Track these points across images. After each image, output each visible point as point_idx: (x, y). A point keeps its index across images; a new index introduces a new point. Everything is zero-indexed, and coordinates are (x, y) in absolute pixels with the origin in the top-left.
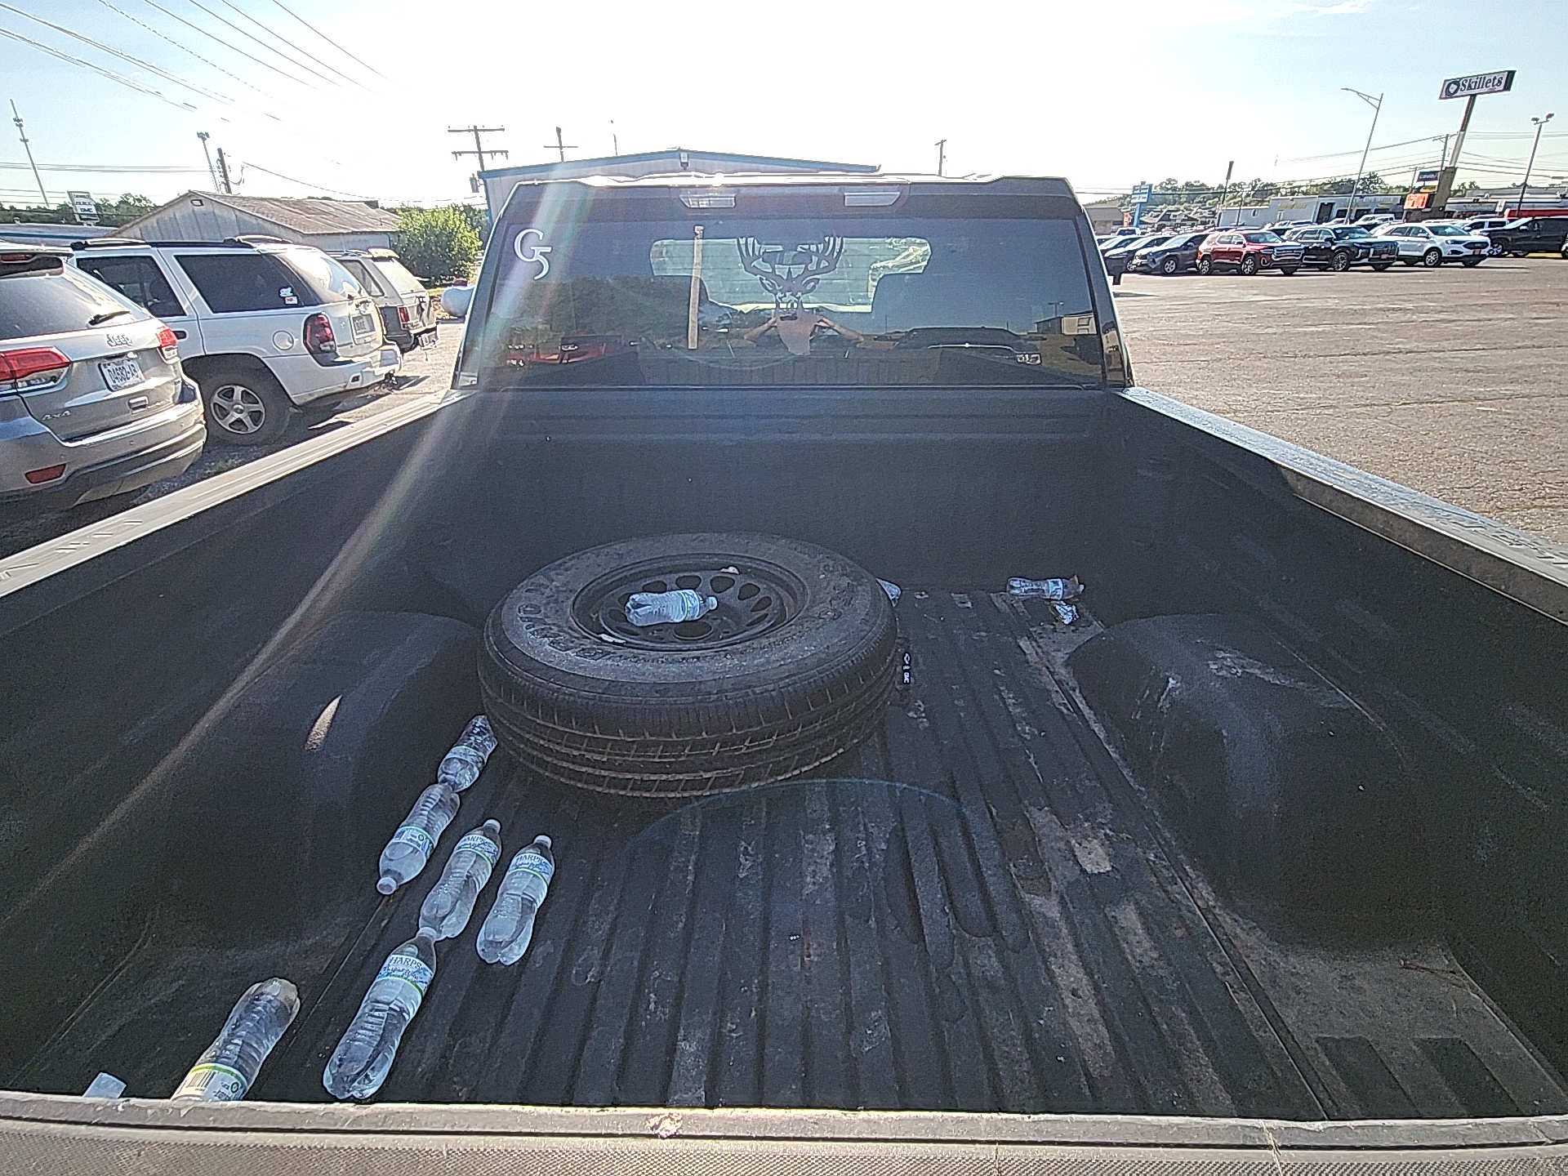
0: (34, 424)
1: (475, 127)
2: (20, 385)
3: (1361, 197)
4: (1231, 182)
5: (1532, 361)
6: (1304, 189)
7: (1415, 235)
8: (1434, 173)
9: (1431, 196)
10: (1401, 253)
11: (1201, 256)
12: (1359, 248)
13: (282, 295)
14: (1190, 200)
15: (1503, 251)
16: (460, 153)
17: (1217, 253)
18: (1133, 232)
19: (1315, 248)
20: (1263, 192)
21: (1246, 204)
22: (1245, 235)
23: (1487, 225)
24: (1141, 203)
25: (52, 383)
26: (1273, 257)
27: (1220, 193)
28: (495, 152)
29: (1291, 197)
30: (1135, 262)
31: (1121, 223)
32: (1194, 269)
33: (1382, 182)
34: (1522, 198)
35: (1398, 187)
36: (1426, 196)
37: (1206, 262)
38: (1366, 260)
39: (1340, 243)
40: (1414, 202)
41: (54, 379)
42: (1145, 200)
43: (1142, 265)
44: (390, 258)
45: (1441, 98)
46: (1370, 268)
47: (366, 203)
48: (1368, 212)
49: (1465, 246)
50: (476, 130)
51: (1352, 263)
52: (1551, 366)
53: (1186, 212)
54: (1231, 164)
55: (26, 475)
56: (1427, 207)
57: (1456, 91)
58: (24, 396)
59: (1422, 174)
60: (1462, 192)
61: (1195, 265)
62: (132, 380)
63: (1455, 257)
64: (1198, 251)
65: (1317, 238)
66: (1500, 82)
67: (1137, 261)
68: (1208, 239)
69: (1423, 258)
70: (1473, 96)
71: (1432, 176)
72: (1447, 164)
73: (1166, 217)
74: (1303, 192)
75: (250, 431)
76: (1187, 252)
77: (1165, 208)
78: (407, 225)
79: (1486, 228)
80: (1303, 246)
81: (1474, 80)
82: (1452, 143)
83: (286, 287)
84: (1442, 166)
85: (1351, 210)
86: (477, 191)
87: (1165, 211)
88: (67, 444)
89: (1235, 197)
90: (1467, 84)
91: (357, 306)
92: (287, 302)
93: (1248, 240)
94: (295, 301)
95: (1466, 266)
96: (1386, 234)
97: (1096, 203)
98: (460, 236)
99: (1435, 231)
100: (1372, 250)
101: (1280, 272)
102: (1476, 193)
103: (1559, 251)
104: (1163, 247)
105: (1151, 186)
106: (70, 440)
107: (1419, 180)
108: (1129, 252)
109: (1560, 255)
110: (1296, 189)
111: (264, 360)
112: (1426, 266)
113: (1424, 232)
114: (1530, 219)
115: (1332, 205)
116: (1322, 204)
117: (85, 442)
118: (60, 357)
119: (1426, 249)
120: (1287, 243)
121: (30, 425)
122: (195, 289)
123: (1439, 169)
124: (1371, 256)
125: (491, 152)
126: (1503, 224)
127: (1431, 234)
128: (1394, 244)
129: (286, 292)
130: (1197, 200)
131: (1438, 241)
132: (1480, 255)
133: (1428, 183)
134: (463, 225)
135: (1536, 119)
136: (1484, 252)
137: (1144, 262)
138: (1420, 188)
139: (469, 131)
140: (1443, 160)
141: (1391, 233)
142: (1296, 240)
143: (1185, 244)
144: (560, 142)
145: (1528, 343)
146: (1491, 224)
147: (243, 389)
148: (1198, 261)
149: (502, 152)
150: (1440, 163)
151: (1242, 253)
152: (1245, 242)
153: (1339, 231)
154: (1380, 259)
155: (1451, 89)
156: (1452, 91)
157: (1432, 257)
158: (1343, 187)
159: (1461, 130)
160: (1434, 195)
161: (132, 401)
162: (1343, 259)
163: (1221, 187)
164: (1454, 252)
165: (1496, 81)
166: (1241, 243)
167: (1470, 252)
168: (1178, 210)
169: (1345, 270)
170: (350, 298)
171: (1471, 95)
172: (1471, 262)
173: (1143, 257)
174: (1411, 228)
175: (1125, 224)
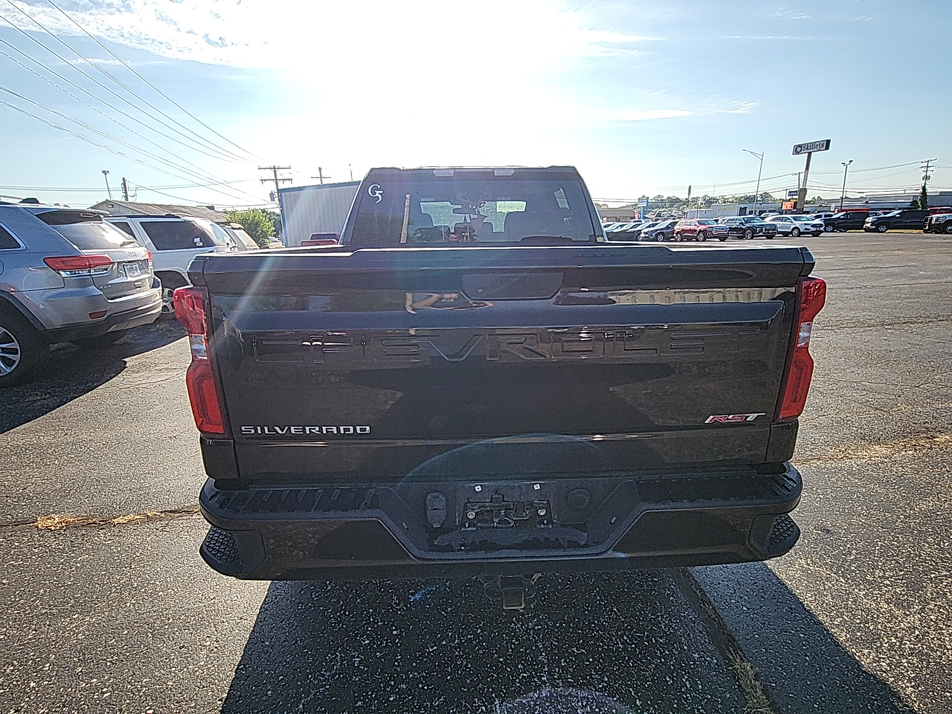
0: (94, 290)
1: (274, 166)
2: (92, 271)
3: (761, 204)
4: (691, 196)
5: (836, 275)
6: (730, 200)
7: (785, 221)
8: (797, 191)
9: (795, 203)
10: (779, 230)
11: (676, 232)
12: (757, 227)
13: (195, 241)
14: (671, 206)
15: (834, 229)
16: (265, 180)
17: (684, 231)
18: (641, 221)
19: (735, 228)
20: (709, 202)
21: (700, 208)
22: (698, 222)
23: (823, 216)
24: (643, 207)
25: (105, 272)
26: (713, 232)
27: (686, 202)
28: (285, 180)
29: (724, 204)
30: (641, 235)
31: (634, 218)
32: (674, 239)
33: (772, 197)
34: (842, 204)
35: (780, 199)
36: (793, 203)
37: (679, 235)
38: (761, 234)
39: (748, 225)
40: (787, 206)
41: (106, 269)
42: (646, 205)
43: (645, 237)
44: (240, 228)
45: (793, 154)
46: (765, 238)
47: (207, 207)
48: (765, 212)
49: (811, 226)
50: (274, 168)
51: (755, 235)
52: (845, 277)
53: (669, 212)
54: (690, 187)
55: (90, 314)
56: (794, 208)
57: (801, 151)
58: (93, 276)
59: (790, 192)
60: (813, 201)
61: (673, 237)
62: (136, 274)
63: (807, 232)
64: (674, 230)
65: (735, 223)
66: (823, 145)
67: (642, 235)
68: (678, 224)
69: (791, 233)
70: (810, 154)
71: (796, 193)
72: (801, 187)
73: (659, 215)
74: (730, 202)
75: (170, 312)
76: (669, 230)
77: (657, 210)
78: (232, 218)
79: (823, 218)
80: (728, 227)
81: (809, 145)
82: (802, 176)
83: (197, 238)
84: (799, 188)
85: (756, 211)
86: (274, 200)
87: (658, 212)
88: (109, 301)
89: (695, 205)
90: (806, 147)
91: (231, 248)
92: (197, 245)
93: (699, 224)
94: (201, 244)
95: (814, 236)
96: (771, 221)
97: (620, 208)
98: (262, 224)
99: (795, 219)
100: (764, 229)
101: (718, 240)
102: (820, 202)
103: (863, 229)
104: (655, 228)
105: (648, 198)
106: (111, 299)
107: (789, 195)
108: (638, 231)
109: (863, 231)
110: (727, 200)
111: (182, 274)
112: (793, 236)
113: (790, 219)
114: (845, 213)
115: (745, 208)
116: (741, 208)
117: (117, 300)
118: (109, 259)
119: (792, 227)
120: (720, 225)
121: (95, 290)
122: (149, 238)
123: (797, 190)
124: (764, 231)
125: (282, 180)
126: (832, 215)
127: (793, 221)
128: (775, 225)
129: (197, 240)
130: (675, 206)
131: (797, 224)
132: (819, 231)
133: (794, 197)
134: (264, 219)
135: (844, 163)
136: (822, 229)
137: (647, 235)
138: (790, 199)
139: (271, 169)
140: (799, 185)
141: (773, 220)
142: (725, 224)
143: (667, 226)
144: (321, 175)
145: (837, 268)
146: (825, 216)
147: (169, 289)
148: (675, 235)
149: (289, 180)
150: (798, 187)
151: (697, 230)
152: (698, 224)
153: (746, 219)
154: (768, 233)
155: (798, 149)
156: (798, 151)
157: (796, 232)
158: (751, 199)
159: (806, 170)
160: (796, 202)
161: (136, 284)
162: (749, 233)
163: (686, 199)
164: (806, 229)
165: (821, 145)
166: (696, 225)
167: (814, 229)
168: (664, 211)
169: (752, 238)
170: (228, 244)
172: (816, 234)
173: (646, 233)
174: (783, 218)
175: (636, 218)
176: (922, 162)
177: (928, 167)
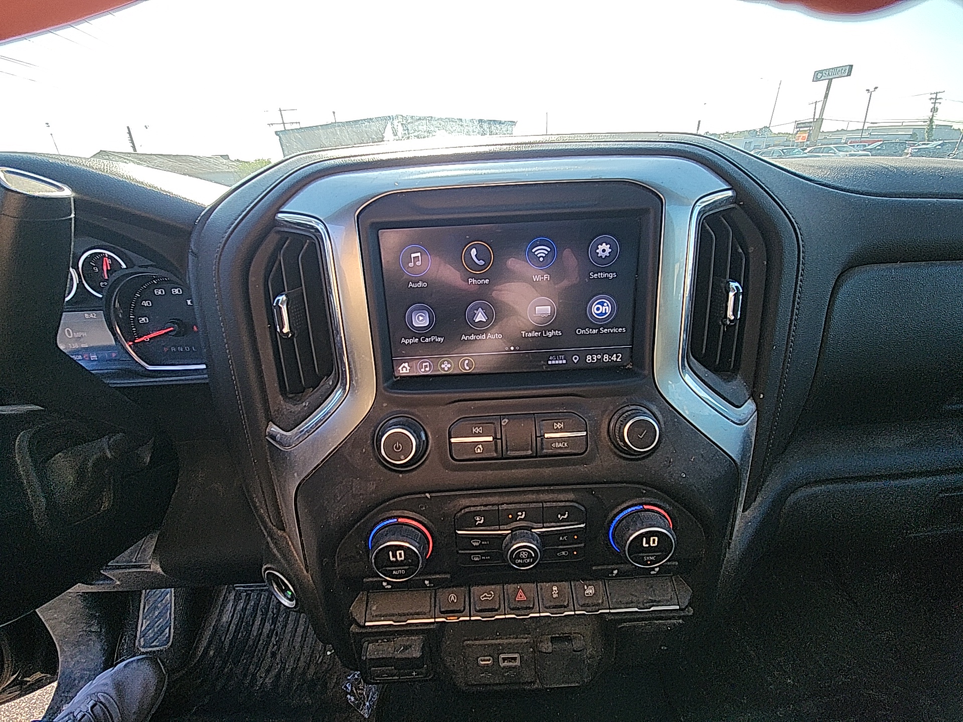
8: (810, 122)
36: (807, 135)
45: (813, 81)
47: (221, 156)
50: (280, 111)
56: (807, 141)
57: (821, 77)
66: (845, 71)
70: (830, 80)
71: (807, 125)
72: (817, 117)
81: (832, 70)
82: (820, 105)
90: (827, 73)
115: (750, 143)
116: (746, 142)
123: (812, 120)
135: (868, 90)
138: (799, 132)
140: (815, 115)
150: (812, 117)
155: (818, 76)
159: (825, 98)
160: (811, 134)
165: (843, 71)
171: (829, 79)
176: (931, 94)
177: (936, 99)
